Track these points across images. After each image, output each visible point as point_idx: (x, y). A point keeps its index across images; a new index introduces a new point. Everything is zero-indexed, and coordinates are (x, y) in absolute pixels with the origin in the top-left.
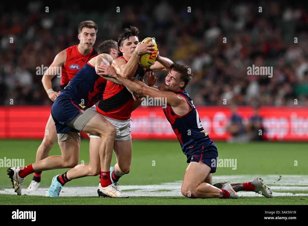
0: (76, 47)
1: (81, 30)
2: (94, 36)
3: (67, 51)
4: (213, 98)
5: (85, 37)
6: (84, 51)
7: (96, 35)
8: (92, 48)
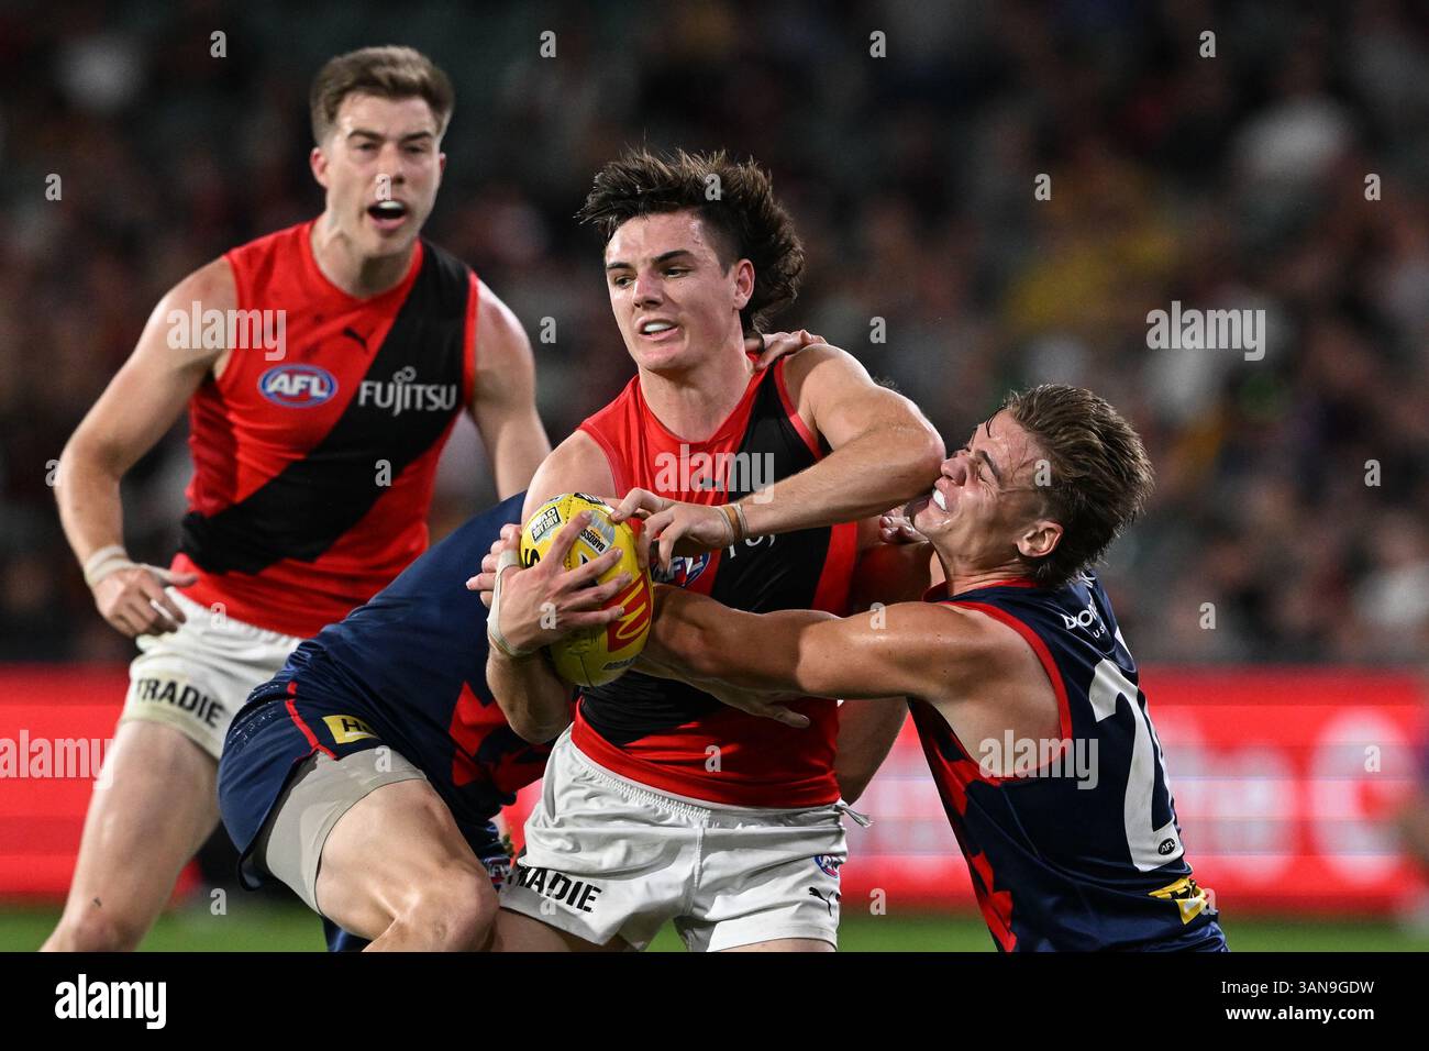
0: (302, 238)
1: (332, 116)
2: (423, 156)
3: (236, 269)
4: (1296, 608)
5: (362, 163)
6: (357, 270)
7: (443, 149)
8: (417, 247)
